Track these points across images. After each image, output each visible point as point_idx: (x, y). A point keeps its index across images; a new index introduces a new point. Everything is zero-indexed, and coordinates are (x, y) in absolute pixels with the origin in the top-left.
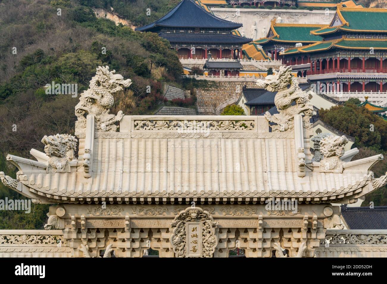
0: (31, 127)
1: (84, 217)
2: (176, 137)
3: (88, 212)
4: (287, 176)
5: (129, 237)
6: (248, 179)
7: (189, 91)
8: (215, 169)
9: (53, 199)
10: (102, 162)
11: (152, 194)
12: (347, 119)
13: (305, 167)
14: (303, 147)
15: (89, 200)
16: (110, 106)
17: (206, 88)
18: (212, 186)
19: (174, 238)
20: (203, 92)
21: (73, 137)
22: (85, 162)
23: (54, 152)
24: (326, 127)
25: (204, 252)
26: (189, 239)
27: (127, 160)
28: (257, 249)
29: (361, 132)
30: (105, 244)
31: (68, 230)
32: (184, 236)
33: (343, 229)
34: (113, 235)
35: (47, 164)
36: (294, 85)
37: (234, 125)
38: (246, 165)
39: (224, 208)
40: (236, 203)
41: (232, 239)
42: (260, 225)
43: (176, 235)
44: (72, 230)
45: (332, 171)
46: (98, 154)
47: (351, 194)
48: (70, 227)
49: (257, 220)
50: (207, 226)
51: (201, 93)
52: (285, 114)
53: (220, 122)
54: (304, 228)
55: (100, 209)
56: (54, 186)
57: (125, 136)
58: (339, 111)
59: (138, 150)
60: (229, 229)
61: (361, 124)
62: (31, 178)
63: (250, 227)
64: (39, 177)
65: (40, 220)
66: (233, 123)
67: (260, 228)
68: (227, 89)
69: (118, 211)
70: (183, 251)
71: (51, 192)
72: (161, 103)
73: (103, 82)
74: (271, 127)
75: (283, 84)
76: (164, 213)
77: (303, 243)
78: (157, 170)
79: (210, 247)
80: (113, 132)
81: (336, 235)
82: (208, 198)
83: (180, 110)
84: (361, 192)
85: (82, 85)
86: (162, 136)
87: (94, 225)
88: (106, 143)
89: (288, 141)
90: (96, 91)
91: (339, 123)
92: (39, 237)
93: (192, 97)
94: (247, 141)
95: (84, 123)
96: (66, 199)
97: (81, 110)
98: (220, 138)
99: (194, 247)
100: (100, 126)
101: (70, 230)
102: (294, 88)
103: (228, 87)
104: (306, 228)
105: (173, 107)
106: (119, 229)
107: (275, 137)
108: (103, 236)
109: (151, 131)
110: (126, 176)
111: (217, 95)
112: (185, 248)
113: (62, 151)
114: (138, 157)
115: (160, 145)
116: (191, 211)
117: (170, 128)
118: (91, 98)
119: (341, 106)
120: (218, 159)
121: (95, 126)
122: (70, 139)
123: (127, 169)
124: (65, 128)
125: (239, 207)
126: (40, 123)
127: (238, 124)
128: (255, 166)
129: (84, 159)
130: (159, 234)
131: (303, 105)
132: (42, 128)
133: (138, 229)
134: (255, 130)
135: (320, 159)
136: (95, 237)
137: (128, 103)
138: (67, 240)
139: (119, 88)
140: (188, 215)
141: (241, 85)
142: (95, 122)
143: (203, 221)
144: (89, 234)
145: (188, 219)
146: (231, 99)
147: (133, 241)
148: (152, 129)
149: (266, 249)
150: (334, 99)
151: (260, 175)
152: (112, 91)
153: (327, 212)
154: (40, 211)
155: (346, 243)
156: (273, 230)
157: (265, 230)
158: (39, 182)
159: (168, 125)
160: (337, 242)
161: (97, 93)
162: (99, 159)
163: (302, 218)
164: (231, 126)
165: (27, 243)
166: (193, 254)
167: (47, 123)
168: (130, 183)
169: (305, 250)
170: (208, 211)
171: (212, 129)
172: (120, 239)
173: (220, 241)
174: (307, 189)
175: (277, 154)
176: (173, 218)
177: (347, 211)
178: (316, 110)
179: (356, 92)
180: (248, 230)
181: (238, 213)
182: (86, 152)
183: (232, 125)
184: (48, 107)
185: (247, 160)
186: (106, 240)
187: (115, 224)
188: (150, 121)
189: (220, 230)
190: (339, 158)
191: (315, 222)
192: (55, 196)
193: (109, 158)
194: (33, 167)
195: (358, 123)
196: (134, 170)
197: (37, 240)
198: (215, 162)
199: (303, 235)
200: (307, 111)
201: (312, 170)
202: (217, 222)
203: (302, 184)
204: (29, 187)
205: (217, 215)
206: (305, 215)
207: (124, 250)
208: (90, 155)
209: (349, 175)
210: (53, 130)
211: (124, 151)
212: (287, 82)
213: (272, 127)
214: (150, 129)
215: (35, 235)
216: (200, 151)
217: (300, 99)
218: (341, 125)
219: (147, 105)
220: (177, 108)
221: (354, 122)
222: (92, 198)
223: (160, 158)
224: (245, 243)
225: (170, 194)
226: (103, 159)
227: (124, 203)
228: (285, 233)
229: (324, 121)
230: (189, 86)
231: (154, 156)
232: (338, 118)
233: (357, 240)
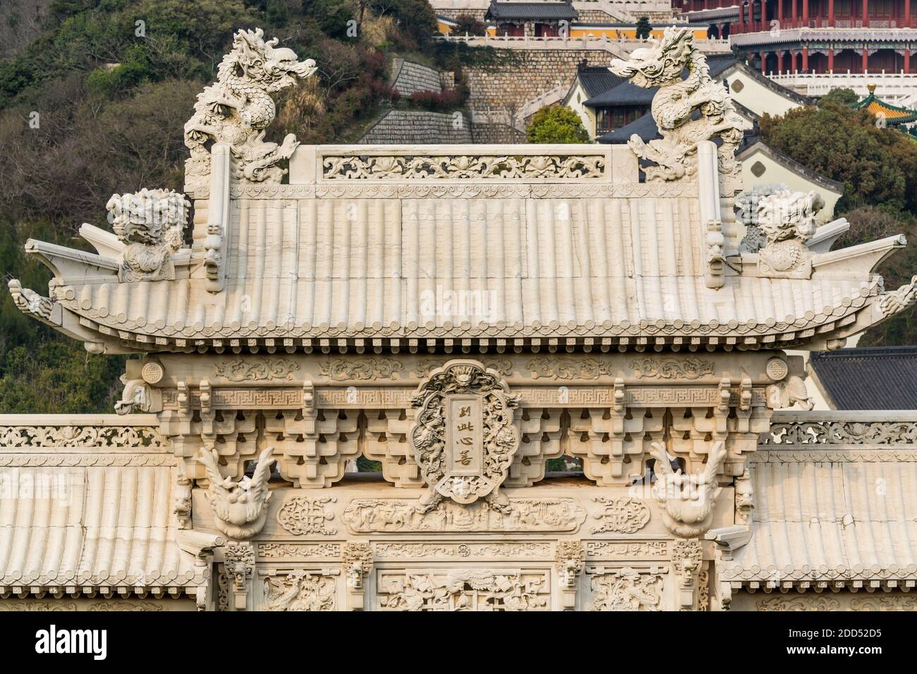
0: (79, 163)
1: (207, 384)
2: (422, 194)
3: (217, 373)
4: (680, 286)
5: (312, 430)
6: (591, 295)
7: (452, 74)
8: (514, 270)
9: (134, 342)
10: (248, 256)
11: (366, 330)
12: (826, 139)
13: (723, 266)
14: (719, 217)
15: (219, 344)
16: (266, 122)
17: (491, 67)
18: (505, 311)
19: (418, 431)
20: (484, 75)
21: (181, 197)
22: (209, 256)
23: (135, 233)
24: (775, 157)
25: (488, 464)
26: (453, 435)
27: (307, 250)
28: (611, 457)
29: (858, 170)
30: (257, 448)
31: (170, 416)
32: (442, 428)
33: (811, 410)
34: (275, 426)
35: (119, 261)
36: (698, 72)
37: (557, 167)
38: (584, 260)
39: (534, 362)
40: (562, 349)
41: (552, 433)
42: (619, 400)
43: (422, 425)
44: (179, 414)
45: (787, 274)
46: (238, 236)
47: (831, 327)
48: (175, 408)
49: (611, 391)
50: (495, 403)
51: (479, 78)
52: (676, 140)
53: (524, 160)
54: (720, 407)
55: (244, 364)
56: (138, 313)
57: (303, 194)
58: (805, 121)
59: (333, 228)
60: (545, 410)
61: (858, 151)
62: (84, 294)
63: (594, 406)
64: (102, 291)
65: (102, 383)
66: (554, 162)
67: (618, 407)
68: (540, 67)
69: (285, 371)
70: (438, 462)
71: (129, 326)
72: (384, 103)
73: (249, 67)
74: (643, 170)
75: (672, 70)
76: (394, 374)
77: (718, 443)
78: (376, 273)
79: (502, 452)
80: (273, 183)
81: (795, 424)
82: (495, 339)
83: (430, 120)
84: (855, 323)
85: (197, 60)
86: (388, 194)
87: (231, 404)
88: (258, 211)
89: (684, 203)
90: (234, 87)
91: (806, 149)
92: (102, 431)
93: (458, 89)
94: (587, 205)
95: (207, 163)
96: (164, 342)
97: (199, 132)
98: (524, 198)
99: (464, 454)
100: (242, 170)
101: (175, 415)
102: (698, 79)
103: (543, 63)
104: (724, 407)
105: (412, 113)
106: (290, 411)
107: (652, 195)
108: (253, 429)
109: (362, 181)
110: (306, 287)
111: (516, 82)
112: (443, 455)
113: (154, 230)
114: (333, 242)
115: (384, 215)
116: (456, 370)
117: (408, 174)
118: (221, 105)
119: (811, 108)
120: (520, 248)
121: (232, 170)
122: (173, 200)
123: (306, 272)
124: (159, 163)
125: (569, 359)
126: (99, 152)
127: (568, 164)
128: (607, 262)
129: (207, 250)
130: (381, 422)
131: (718, 118)
132: (105, 162)
133: (335, 411)
134: (605, 179)
135: (760, 247)
136: (232, 430)
137: (307, 103)
138: (168, 438)
139: (286, 81)
140: (449, 378)
141: (574, 58)
142: (232, 160)
143: (485, 393)
144: (220, 424)
145: (449, 388)
146: (551, 91)
147: (322, 439)
148: (366, 178)
149: (632, 457)
150: (796, 90)
151: (617, 284)
152: (270, 89)
153: (775, 370)
154: (100, 360)
155: (818, 442)
156: (649, 414)
157: (629, 413)
158: (101, 302)
159: (403, 167)
160: (799, 440)
161: (236, 94)
162: (242, 247)
163: (716, 385)
164: (550, 168)
165: (76, 444)
166: (463, 468)
167: (114, 151)
168: (313, 305)
169: (723, 458)
170: (496, 369)
171: (505, 177)
172: (292, 435)
173: (526, 438)
174: (727, 317)
175: (658, 234)
176: (415, 386)
177: (825, 359)
178: (753, 118)
179: (846, 73)
180: (590, 412)
181: (568, 372)
182: (211, 232)
183: (553, 167)
184: (118, 113)
185: (589, 248)
186: (260, 438)
187: (280, 401)
188: (360, 159)
189: (525, 414)
190: (803, 243)
191: (746, 395)
192: (138, 337)
193: (265, 245)
194: (87, 267)
195: (852, 147)
196: (323, 272)
197: (99, 437)
198: (513, 253)
199: (719, 424)
200: (728, 134)
201: (740, 273)
202: (519, 396)
203: (715, 305)
204: (79, 316)
205: (518, 377)
206: (722, 377)
207: (300, 461)
208: (220, 240)
209: (826, 283)
210: (128, 167)
211: (299, 229)
212: (681, 65)
213: (647, 170)
214: (359, 178)
215: (94, 427)
216: (478, 228)
217: (711, 104)
218: (810, 153)
219: (352, 108)
220: (422, 113)
221: (841, 145)
222: (226, 341)
223: (383, 244)
224: (584, 444)
225: (407, 330)
226: (251, 247)
227: (300, 351)
228: (675, 421)
229: (771, 143)
230: (449, 61)
231: (369, 239)
232: (804, 137)
233: (845, 434)
